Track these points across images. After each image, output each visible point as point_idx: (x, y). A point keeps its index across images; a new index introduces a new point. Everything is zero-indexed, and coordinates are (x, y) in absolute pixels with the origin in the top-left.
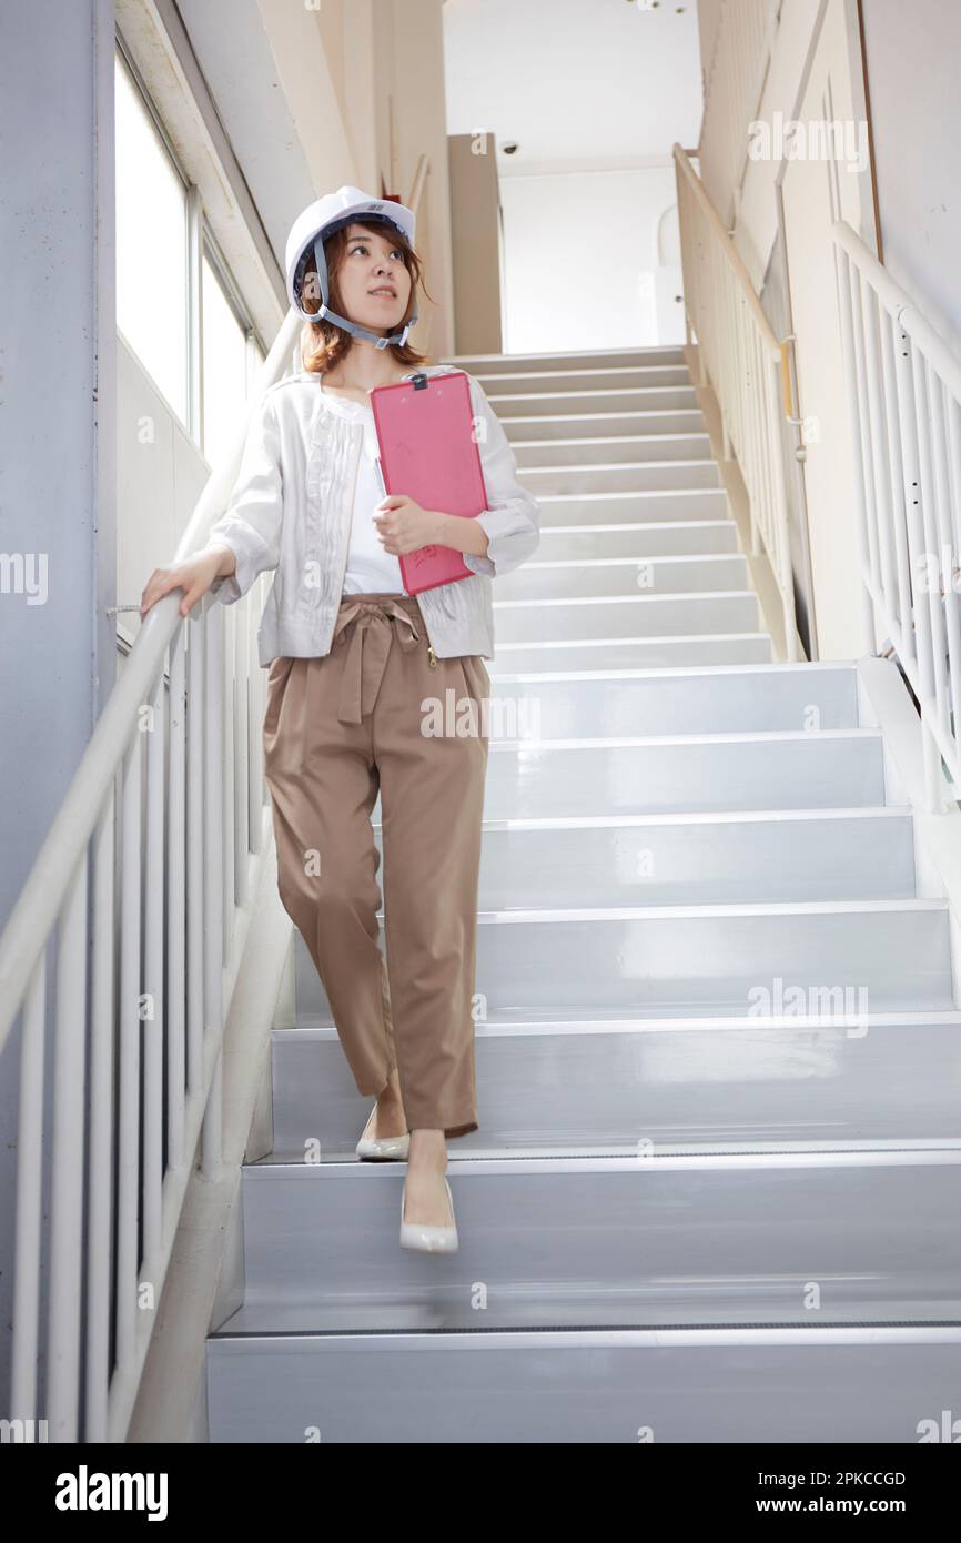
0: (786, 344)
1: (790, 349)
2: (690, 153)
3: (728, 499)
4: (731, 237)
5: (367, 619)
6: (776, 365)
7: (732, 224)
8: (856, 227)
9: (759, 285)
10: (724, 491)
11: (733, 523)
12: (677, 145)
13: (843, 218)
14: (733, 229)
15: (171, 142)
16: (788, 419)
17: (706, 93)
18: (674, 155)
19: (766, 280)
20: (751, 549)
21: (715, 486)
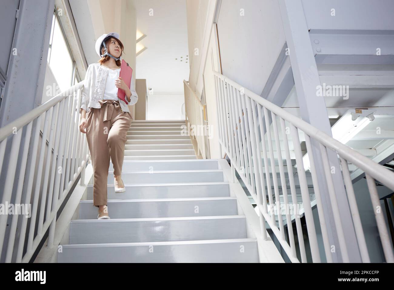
0: (205, 106)
1: (205, 107)
2: (187, 82)
3: (193, 146)
4: (195, 93)
5: (109, 104)
6: (203, 110)
7: (195, 91)
8: (217, 71)
9: (200, 100)
10: (192, 145)
11: (194, 150)
12: (184, 80)
13: (215, 70)
14: (195, 92)
15: (70, 50)
16: (205, 121)
17: (190, 68)
18: (184, 82)
19: (201, 98)
20: (198, 154)
21: (191, 143)
